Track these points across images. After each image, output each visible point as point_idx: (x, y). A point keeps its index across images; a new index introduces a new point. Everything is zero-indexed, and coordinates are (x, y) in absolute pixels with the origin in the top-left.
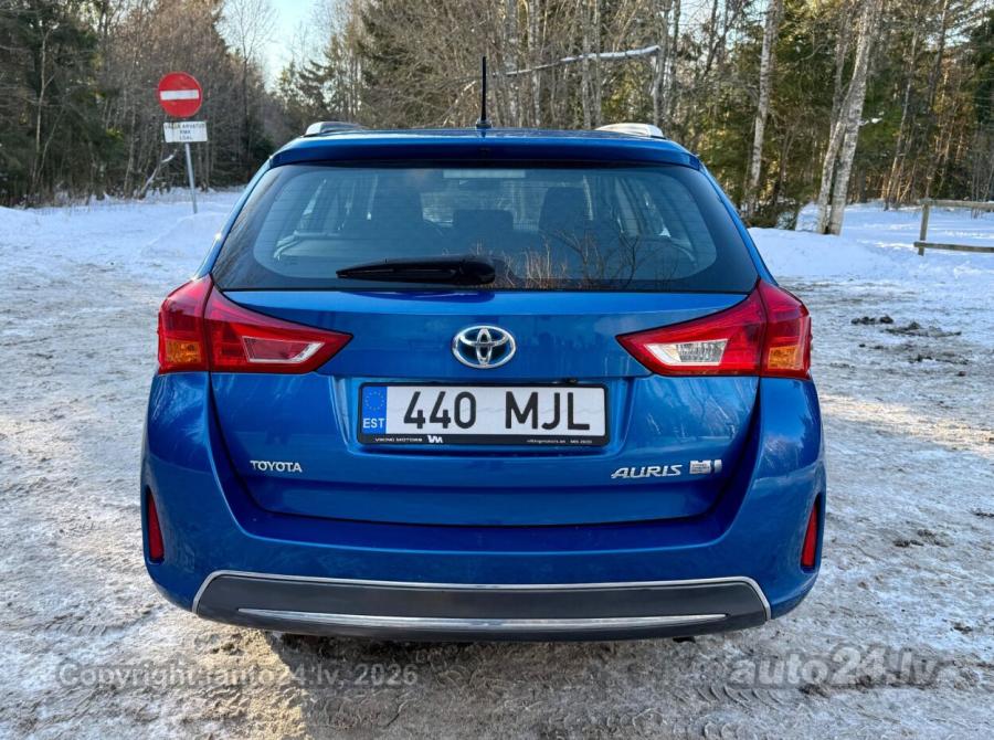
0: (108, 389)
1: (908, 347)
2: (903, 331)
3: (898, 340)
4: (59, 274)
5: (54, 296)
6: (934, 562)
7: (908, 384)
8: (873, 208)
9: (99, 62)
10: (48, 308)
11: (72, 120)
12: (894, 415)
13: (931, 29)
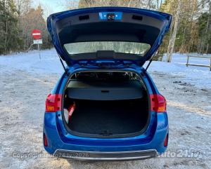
0: (27, 100)
1: (184, 88)
2: (183, 85)
3: (182, 87)
4: (14, 72)
5: (14, 78)
6: (189, 138)
7: (184, 97)
8: (178, 54)
9: (18, 24)
10: (12, 80)
11: (13, 37)
12: (181, 105)
13: (190, 16)
